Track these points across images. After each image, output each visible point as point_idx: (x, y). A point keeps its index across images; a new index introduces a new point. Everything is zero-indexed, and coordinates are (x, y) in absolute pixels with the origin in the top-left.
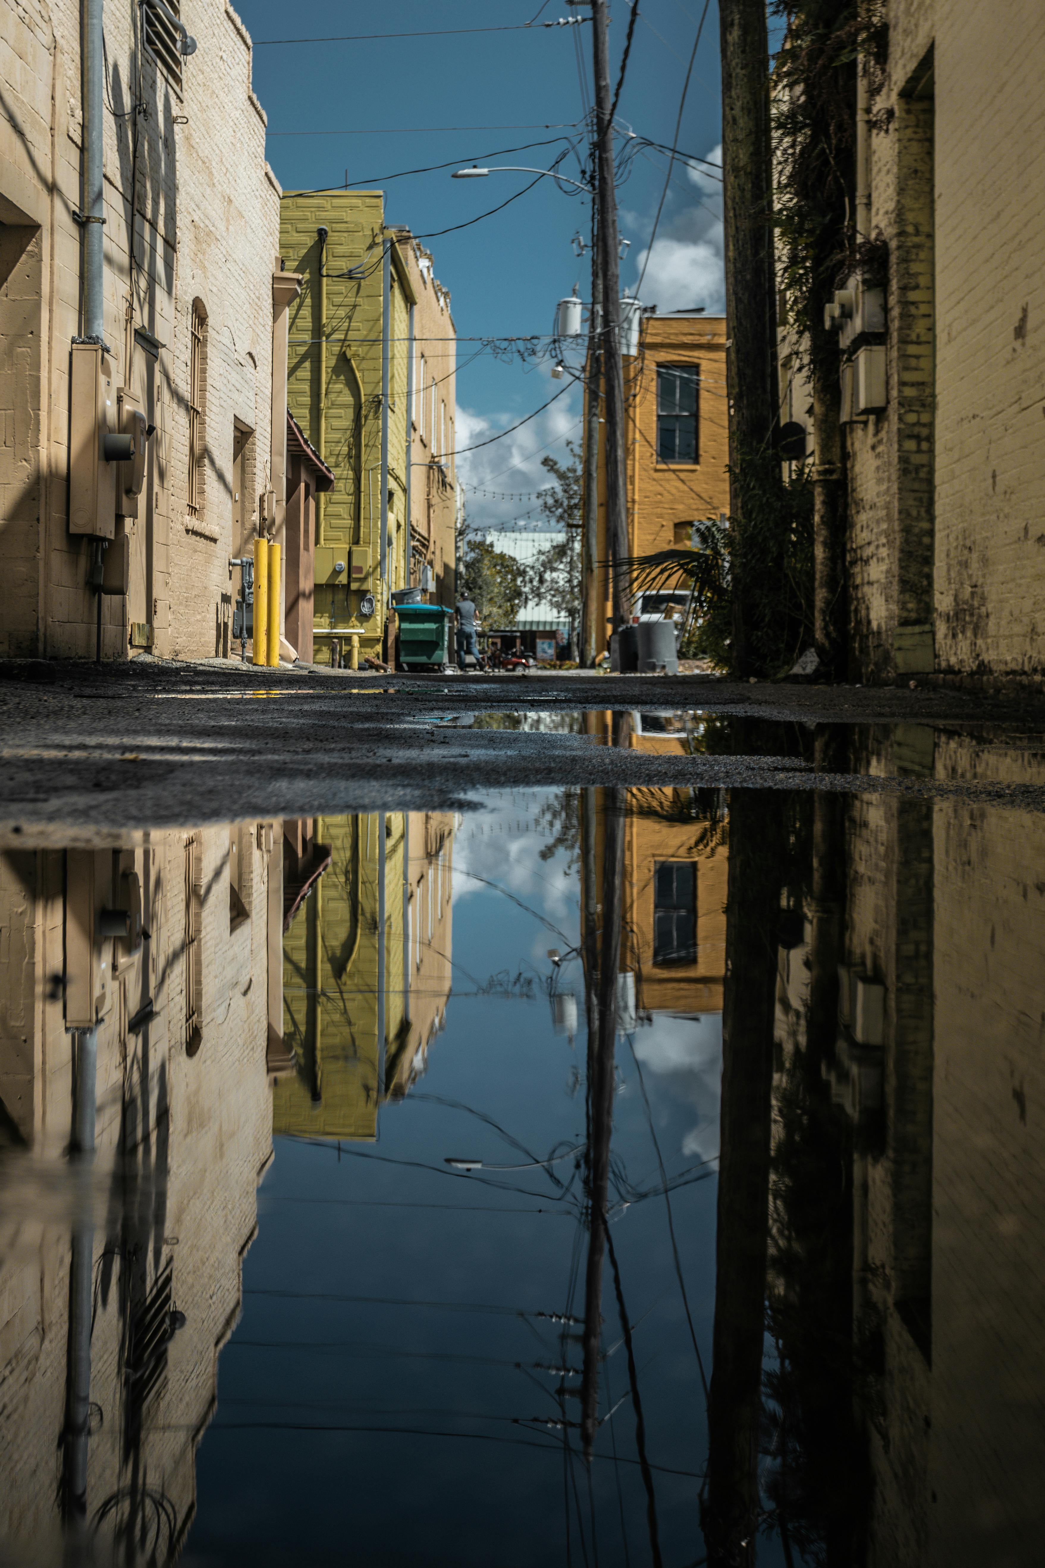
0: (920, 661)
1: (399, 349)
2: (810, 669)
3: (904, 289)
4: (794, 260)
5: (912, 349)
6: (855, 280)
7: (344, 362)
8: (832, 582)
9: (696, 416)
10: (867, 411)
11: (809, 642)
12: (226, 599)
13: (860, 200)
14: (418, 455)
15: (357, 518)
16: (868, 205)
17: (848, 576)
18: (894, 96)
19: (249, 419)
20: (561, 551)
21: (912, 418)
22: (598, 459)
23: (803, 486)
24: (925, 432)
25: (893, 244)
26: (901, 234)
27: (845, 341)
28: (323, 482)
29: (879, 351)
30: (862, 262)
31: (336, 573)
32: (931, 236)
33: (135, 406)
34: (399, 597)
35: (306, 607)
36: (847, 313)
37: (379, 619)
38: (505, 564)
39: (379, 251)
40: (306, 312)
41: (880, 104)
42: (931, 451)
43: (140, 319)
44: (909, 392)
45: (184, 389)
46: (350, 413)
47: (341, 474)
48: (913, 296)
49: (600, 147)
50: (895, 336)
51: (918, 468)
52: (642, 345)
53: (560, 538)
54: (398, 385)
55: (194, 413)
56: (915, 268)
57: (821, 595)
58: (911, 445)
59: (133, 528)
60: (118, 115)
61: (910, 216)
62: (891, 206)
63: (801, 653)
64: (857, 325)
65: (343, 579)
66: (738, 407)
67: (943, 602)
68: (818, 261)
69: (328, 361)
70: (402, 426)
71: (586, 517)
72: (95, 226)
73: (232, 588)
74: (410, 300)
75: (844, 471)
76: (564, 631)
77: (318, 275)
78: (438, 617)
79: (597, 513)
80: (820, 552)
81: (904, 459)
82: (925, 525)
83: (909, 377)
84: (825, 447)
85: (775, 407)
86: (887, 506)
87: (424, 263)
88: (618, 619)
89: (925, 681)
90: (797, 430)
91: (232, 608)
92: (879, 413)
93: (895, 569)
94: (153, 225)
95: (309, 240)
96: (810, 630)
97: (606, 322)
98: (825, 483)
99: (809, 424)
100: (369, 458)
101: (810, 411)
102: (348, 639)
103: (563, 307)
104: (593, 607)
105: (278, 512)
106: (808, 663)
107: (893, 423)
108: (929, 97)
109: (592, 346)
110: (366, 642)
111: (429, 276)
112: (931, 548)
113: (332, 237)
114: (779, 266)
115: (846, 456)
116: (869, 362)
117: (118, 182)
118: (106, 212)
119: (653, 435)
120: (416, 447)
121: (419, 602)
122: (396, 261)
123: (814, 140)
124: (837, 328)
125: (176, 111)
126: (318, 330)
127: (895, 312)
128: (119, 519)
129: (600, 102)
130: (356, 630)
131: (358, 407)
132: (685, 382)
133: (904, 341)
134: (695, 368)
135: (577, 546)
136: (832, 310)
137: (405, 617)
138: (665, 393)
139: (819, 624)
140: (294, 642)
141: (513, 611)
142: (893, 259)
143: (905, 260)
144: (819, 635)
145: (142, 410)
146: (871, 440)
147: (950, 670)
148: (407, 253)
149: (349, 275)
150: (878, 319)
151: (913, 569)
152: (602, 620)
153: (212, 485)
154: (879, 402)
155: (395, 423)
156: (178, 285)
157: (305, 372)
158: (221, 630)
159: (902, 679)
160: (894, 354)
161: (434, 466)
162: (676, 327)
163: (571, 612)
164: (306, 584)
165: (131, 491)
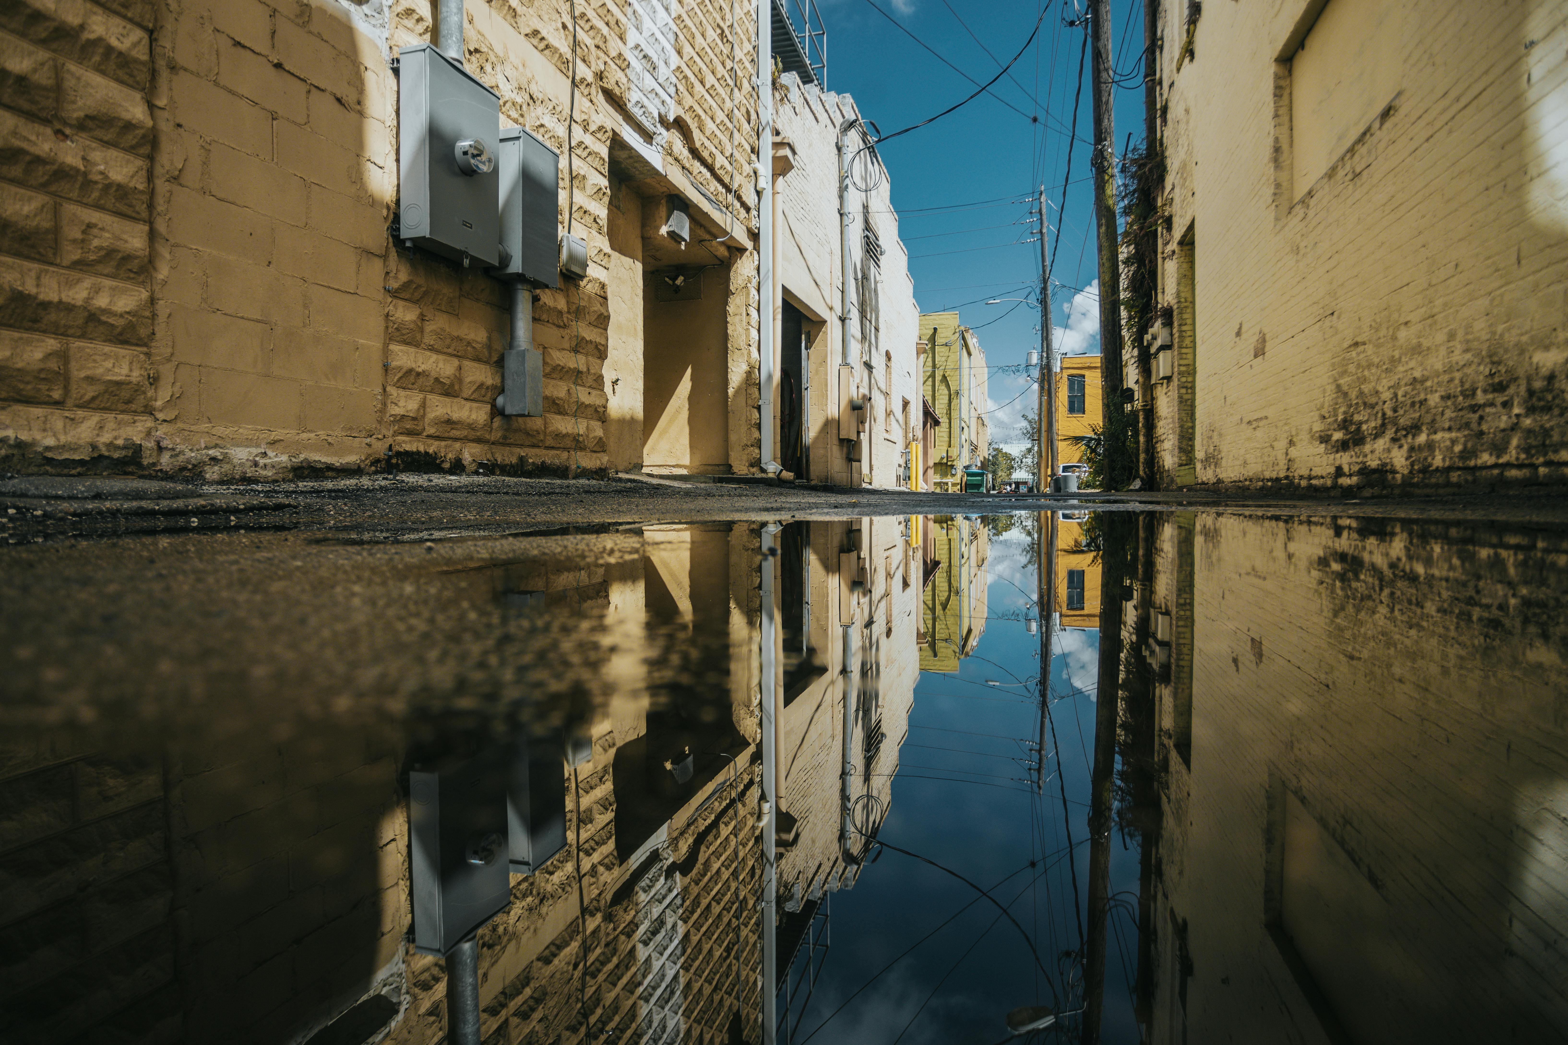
0: (1188, 480)
1: (965, 372)
2: (1137, 487)
3: (1180, 325)
4: (1130, 318)
5: (1184, 351)
6: (1158, 324)
7: (944, 377)
8: (1147, 451)
9: (1084, 395)
10: (1163, 378)
11: (1137, 476)
12: (900, 466)
13: (1159, 291)
14: (974, 414)
15: (950, 437)
16: (1163, 292)
17: (1154, 448)
18: (1175, 245)
19: (908, 398)
20: (1029, 450)
21: (1184, 379)
22: (1044, 413)
23: (1134, 413)
24: (1189, 385)
25: (1175, 307)
26: (1179, 302)
27: (1153, 350)
28: (937, 423)
29: (1169, 352)
30: (1162, 316)
31: (942, 458)
32: (1193, 303)
33: (864, 390)
34: (966, 467)
35: (931, 472)
36: (1154, 338)
37: (959, 476)
38: (1007, 456)
39: (957, 335)
40: (930, 359)
41: (1169, 248)
42: (1194, 393)
43: (866, 358)
44: (1183, 369)
45: (883, 388)
46: (947, 398)
47: (944, 420)
48: (1184, 328)
49: (1044, 289)
50: (1176, 346)
51: (1187, 400)
52: (1062, 369)
53: (1029, 446)
54: (965, 386)
55: (887, 394)
56: (1185, 316)
57: (1142, 457)
58: (1183, 391)
59: (864, 437)
60: (856, 279)
61: (1183, 295)
62: (1174, 291)
63: (1134, 480)
64: (1159, 342)
65: (945, 461)
66: (1105, 381)
67: (1199, 454)
68: (1140, 319)
69: (938, 378)
70: (967, 402)
71: (1040, 436)
72: (847, 321)
73: (902, 462)
74: (969, 354)
75: (1152, 405)
76: (1030, 482)
77: (934, 345)
78: (981, 475)
79: (1044, 434)
80: (1142, 439)
81: (1180, 397)
82: (1190, 424)
83: (1182, 362)
84: (1144, 395)
85: (1121, 380)
86: (1173, 417)
87: (975, 340)
88: (1053, 474)
89: (1190, 488)
90: (1130, 391)
91: (902, 469)
92: (1169, 379)
93: (1176, 443)
94: (870, 322)
95: (931, 332)
96: (1137, 471)
97: (1048, 358)
98: (1144, 410)
99: (1136, 388)
100: (954, 414)
101: (1137, 382)
102: (947, 484)
103: (1029, 354)
104: (1043, 470)
105: (919, 434)
106: (1137, 484)
107: (1175, 382)
108: (1192, 243)
109: (1042, 369)
110: (954, 485)
111: (977, 345)
112: (1193, 434)
113: (939, 331)
114: (1123, 322)
115: (1153, 399)
116: (1164, 357)
117: (856, 304)
118: (851, 315)
119: (1066, 403)
120: (972, 410)
121: (974, 470)
122: (964, 339)
123: (1139, 268)
124: (1150, 345)
125: (878, 279)
126: (934, 366)
127: (1176, 335)
128: (858, 433)
129: (1044, 271)
130: (950, 480)
131: (950, 395)
132: (1079, 382)
133: (1180, 347)
134: (1083, 376)
135: (1036, 448)
136: (1147, 337)
137: (969, 475)
138: (1071, 388)
139: (1141, 468)
140: (926, 483)
141: (1010, 474)
142: (1175, 313)
143: (1181, 313)
144: (1141, 473)
145: (867, 392)
146: (1165, 391)
147: (1203, 483)
148: (968, 336)
149: (946, 345)
150: (1169, 338)
151: (1185, 443)
152: (1046, 476)
153: (894, 422)
154: (1169, 374)
155: (964, 401)
156: (880, 347)
157: (930, 382)
158: (898, 478)
159: (1180, 488)
160: (1176, 353)
161: (979, 418)
162: (1075, 361)
163: (1033, 474)
164: (931, 463)
165: (863, 422)
